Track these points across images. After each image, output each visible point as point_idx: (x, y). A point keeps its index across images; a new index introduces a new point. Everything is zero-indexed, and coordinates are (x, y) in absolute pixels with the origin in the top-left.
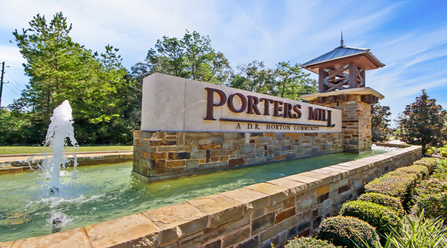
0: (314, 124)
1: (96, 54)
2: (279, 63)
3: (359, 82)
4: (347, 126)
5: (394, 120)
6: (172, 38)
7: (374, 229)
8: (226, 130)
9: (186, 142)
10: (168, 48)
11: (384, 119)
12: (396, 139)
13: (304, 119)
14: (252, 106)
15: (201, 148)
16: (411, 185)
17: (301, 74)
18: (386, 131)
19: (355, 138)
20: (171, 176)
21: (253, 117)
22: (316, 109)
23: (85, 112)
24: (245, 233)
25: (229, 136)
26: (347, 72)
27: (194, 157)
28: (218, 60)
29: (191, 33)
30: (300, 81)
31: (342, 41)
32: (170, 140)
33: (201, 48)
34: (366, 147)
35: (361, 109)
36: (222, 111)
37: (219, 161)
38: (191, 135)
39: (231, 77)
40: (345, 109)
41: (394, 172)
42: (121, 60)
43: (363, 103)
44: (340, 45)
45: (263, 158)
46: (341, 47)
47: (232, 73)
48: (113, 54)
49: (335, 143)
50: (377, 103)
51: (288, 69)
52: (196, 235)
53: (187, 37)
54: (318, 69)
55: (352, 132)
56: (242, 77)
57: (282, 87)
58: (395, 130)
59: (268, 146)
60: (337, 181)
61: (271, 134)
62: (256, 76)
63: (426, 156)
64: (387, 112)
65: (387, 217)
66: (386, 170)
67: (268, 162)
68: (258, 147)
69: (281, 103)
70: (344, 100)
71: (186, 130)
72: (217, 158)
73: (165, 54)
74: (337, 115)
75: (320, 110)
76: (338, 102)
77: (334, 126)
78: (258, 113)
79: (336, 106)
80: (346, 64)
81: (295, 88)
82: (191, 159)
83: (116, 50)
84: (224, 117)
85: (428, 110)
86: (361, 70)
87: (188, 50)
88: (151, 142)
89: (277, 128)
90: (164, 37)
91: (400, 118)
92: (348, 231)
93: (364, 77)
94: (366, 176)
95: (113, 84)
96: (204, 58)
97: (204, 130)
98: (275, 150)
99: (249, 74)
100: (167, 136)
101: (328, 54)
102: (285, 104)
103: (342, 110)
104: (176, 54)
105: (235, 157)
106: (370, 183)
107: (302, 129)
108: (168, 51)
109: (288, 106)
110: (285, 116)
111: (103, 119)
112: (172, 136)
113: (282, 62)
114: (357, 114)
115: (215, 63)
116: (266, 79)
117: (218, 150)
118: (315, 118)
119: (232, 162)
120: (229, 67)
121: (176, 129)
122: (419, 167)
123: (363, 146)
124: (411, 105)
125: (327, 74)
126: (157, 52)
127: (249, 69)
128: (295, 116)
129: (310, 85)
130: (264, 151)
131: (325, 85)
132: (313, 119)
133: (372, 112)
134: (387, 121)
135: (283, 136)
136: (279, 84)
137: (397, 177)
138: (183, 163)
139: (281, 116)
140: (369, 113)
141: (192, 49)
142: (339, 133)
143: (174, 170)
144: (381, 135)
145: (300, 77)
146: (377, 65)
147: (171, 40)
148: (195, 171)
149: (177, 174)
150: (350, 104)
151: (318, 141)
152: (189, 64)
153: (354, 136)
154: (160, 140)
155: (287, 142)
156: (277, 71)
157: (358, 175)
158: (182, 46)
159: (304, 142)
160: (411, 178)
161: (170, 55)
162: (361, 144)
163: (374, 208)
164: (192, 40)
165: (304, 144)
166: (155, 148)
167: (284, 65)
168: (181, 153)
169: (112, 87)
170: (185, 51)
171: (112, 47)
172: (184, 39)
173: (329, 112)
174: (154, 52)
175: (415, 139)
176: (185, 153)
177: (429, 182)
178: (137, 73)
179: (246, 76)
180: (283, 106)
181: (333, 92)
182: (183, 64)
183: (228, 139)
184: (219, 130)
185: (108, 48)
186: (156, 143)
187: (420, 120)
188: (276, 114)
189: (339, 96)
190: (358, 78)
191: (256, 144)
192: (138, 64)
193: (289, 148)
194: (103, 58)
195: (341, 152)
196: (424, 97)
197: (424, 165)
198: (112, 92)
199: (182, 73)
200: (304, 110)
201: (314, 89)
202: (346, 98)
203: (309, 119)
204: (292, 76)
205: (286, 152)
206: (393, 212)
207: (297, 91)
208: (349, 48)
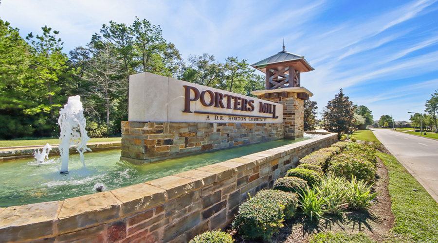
0: (263, 116)
1: (31, 35)
2: (228, 58)
3: (296, 82)
4: (287, 118)
5: (320, 113)
6: (120, 24)
7: (306, 182)
8: (199, 121)
9: (170, 131)
10: (115, 34)
11: (313, 112)
12: (321, 128)
13: (255, 112)
14: (218, 101)
15: (181, 136)
16: (328, 159)
17: (247, 70)
18: (314, 122)
19: (293, 127)
20: (159, 159)
21: (219, 110)
22: (265, 104)
23: (19, 102)
24: (233, 187)
25: (202, 126)
26: (287, 74)
27: (176, 143)
28: (169, 51)
29: (141, 21)
30: (246, 76)
31: (284, 47)
32: (158, 129)
33: (152, 38)
34: (300, 134)
35: (297, 104)
36: (196, 105)
37: (194, 147)
38: (174, 125)
39: (182, 69)
40: (285, 104)
41: (318, 151)
42: (62, 44)
43: (298, 99)
44: (282, 50)
45: (227, 144)
46: (283, 52)
47: (184, 65)
48: (52, 37)
49: (278, 131)
50: (308, 99)
51: (237, 64)
52: (210, 186)
53: (137, 24)
54: (265, 69)
55: (290, 123)
56: (193, 70)
57: (231, 81)
58: (320, 121)
59: (230, 134)
60: (283, 157)
61: (232, 124)
62: (207, 70)
63: (340, 141)
64: (315, 106)
65: (313, 176)
66: (313, 150)
67: (230, 147)
68: (223, 134)
69: (239, 99)
70: (285, 96)
71: (169, 121)
72: (193, 144)
73: (112, 40)
74: (279, 108)
75: (267, 104)
76: (280, 98)
77: (277, 117)
78: (223, 107)
79: (278, 101)
80: (287, 67)
81: (242, 83)
82: (174, 145)
83: (56, 32)
84: (197, 110)
85: (343, 105)
86: (297, 72)
87: (137, 38)
88: (144, 130)
89: (236, 119)
90: (111, 22)
91: (324, 111)
92: (292, 184)
93: (299, 78)
94: (300, 154)
95: (52, 71)
96: (154, 48)
97: (182, 121)
98: (235, 137)
99: (200, 67)
100: (156, 126)
101: (273, 56)
102: (243, 99)
103: (284, 104)
104: (125, 41)
105: (206, 143)
106: (303, 158)
107: (255, 120)
108: (115, 38)
109: (245, 101)
110: (242, 110)
111: (42, 109)
112: (159, 126)
113: (230, 57)
114: (294, 108)
115: (165, 54)
116: (216, 73)
117: (194, 137)
118: (264, 111)
119: (204, 147)
120: (180, 59)
121: (162, 120)
122: (334, 148)
123: (298, 134)
124: (332, 101)
125: (272, 74)
126: (102, 37)
127: (200, 62)
128: (249, 110)
129: (254, 80)
130: (227, 138)
131: (270, 83)
132: (263, 112)
133: (304, 106)
134: (315, 113)
135: (241, 126)
136: (228, 78)
137: (320, 154)
138: (168, 148)
139: (239, 109)
140: (302, 107)
141: (142, 37)
142: (281, 123)
143: (161, 154)
144: (310, 125)
145: (246, 72)
146: (309, 69)
147: (119, 25)
148: (177, 155)
149: (164, 157)
150: (290, 100)
151: (266, 130)
152: (140, 53)
153: (292, 125)
154: (151, 129)
155: (243, 131)
156: (226, 66)
157: (296, 153)
158: (131, 34)
159: (256, 131)
160: (329, 154)
161: (117, 42)
162: (296, 133)
163: (306, 172)
164: (142, 28)
165: (256, 133)
166: (147, 136)
167: (233, 60)
168: (166, 140)
169: (51, 73)
170: (134, 39)
171: (50, 29)
172: (134, 26)
173: (274, 106)
174: (99, 37)
175: (334, 128)
176: (170, 140)
177: (339, 156)
178: (76, 58)
179: (197, 69)
180: (240, 101)
181: (277, 89)
182: (133, 53)
183: (201, 128)
184: (194, 121)
185: (46, 30)
186: (148, 132)
187: (337, 113)
188: (235, 108)
189: (281, 93)
190: (295, 78)
191: (221, 133)
192: (78, 49)
193: (245, 135)
194: (39, 40)
195: (282, 139)
196: (341, 95)
197: (338, 147)
198: (52, 80)
199: (133, 63)
200: (256, 105)
201: (258, 83)
202: (286, 95)
203: (260, 112)
204: (240, 71)
205: (243, 139)
206: (316, 173)
207: (244, 85)
208: (289, 54)
